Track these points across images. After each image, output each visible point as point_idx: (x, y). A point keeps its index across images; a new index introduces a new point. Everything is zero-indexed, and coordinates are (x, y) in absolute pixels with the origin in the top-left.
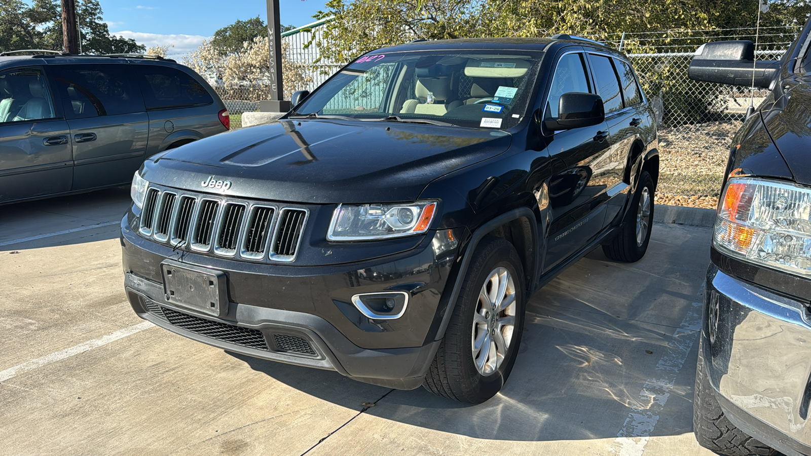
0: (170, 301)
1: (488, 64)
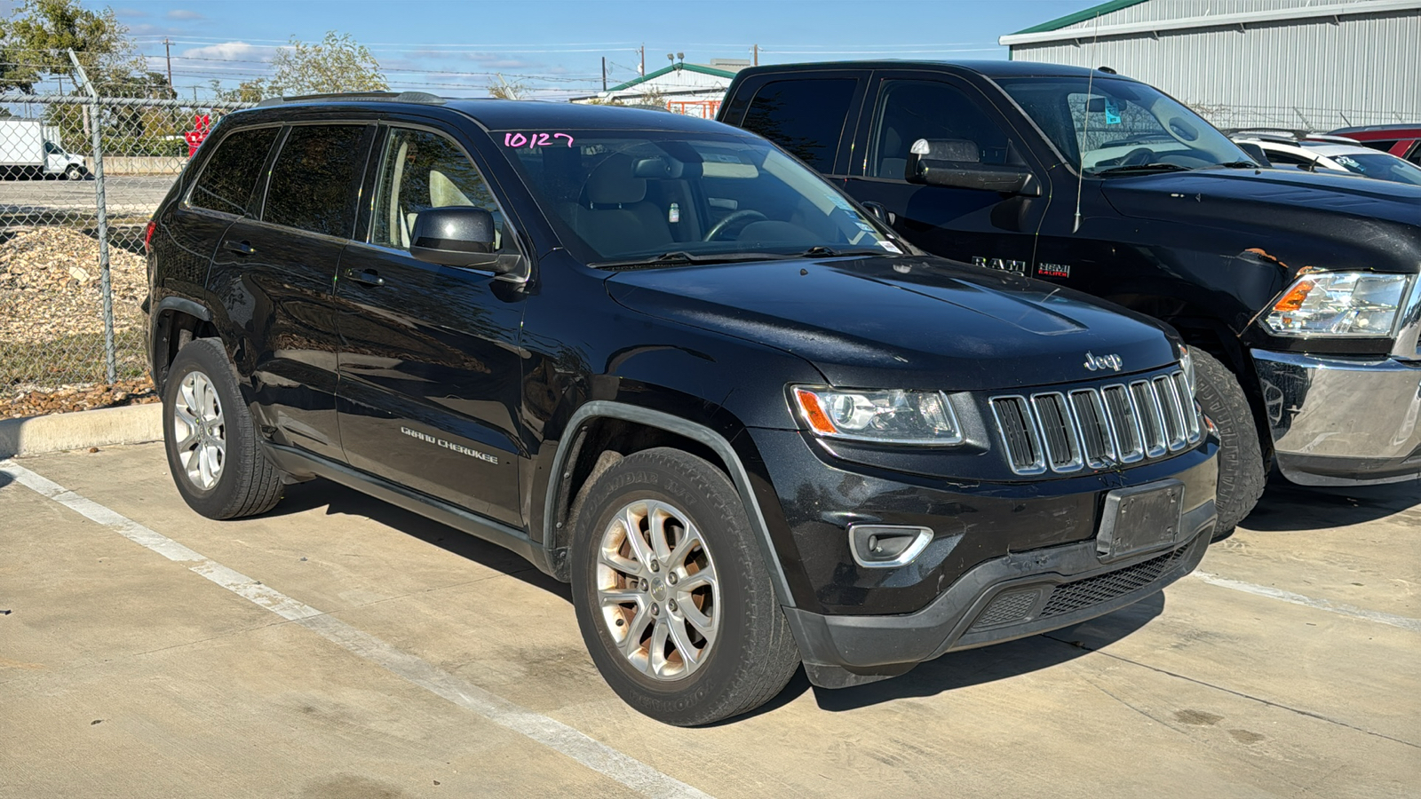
0: (1116, 554)
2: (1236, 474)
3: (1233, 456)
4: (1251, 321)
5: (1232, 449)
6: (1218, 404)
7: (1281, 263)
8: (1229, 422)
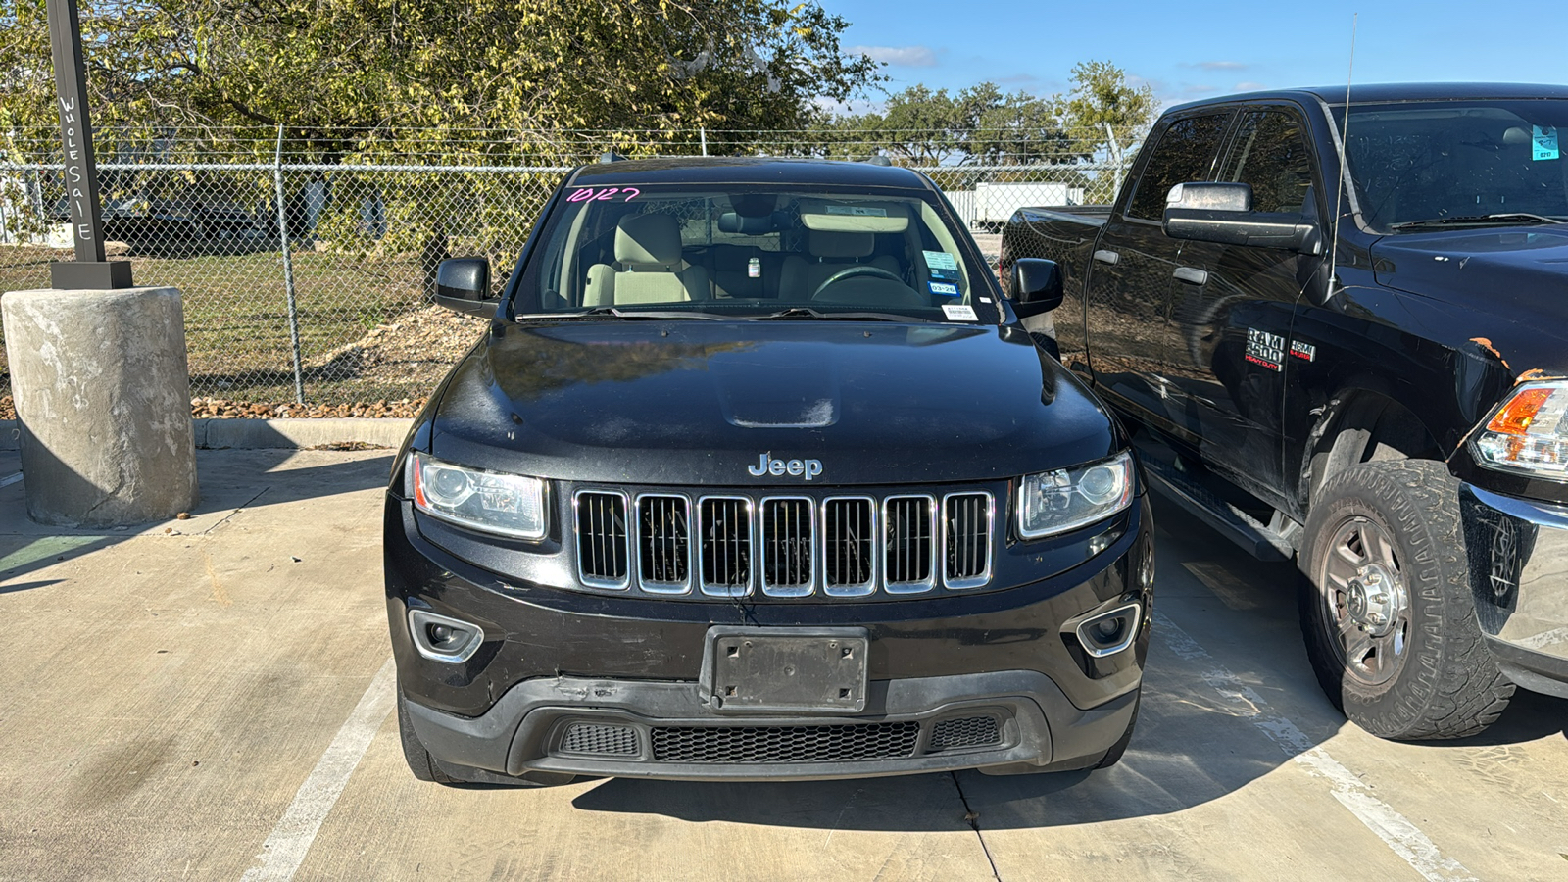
0: (725, 706)
1: (839, 209)
2: (1438, 656)
3: (1435, 629)
4: (1461, 442)
5: (1434, 620)
6: (1425, 553)
7: (1504, 362)
8: (1435, 581)
